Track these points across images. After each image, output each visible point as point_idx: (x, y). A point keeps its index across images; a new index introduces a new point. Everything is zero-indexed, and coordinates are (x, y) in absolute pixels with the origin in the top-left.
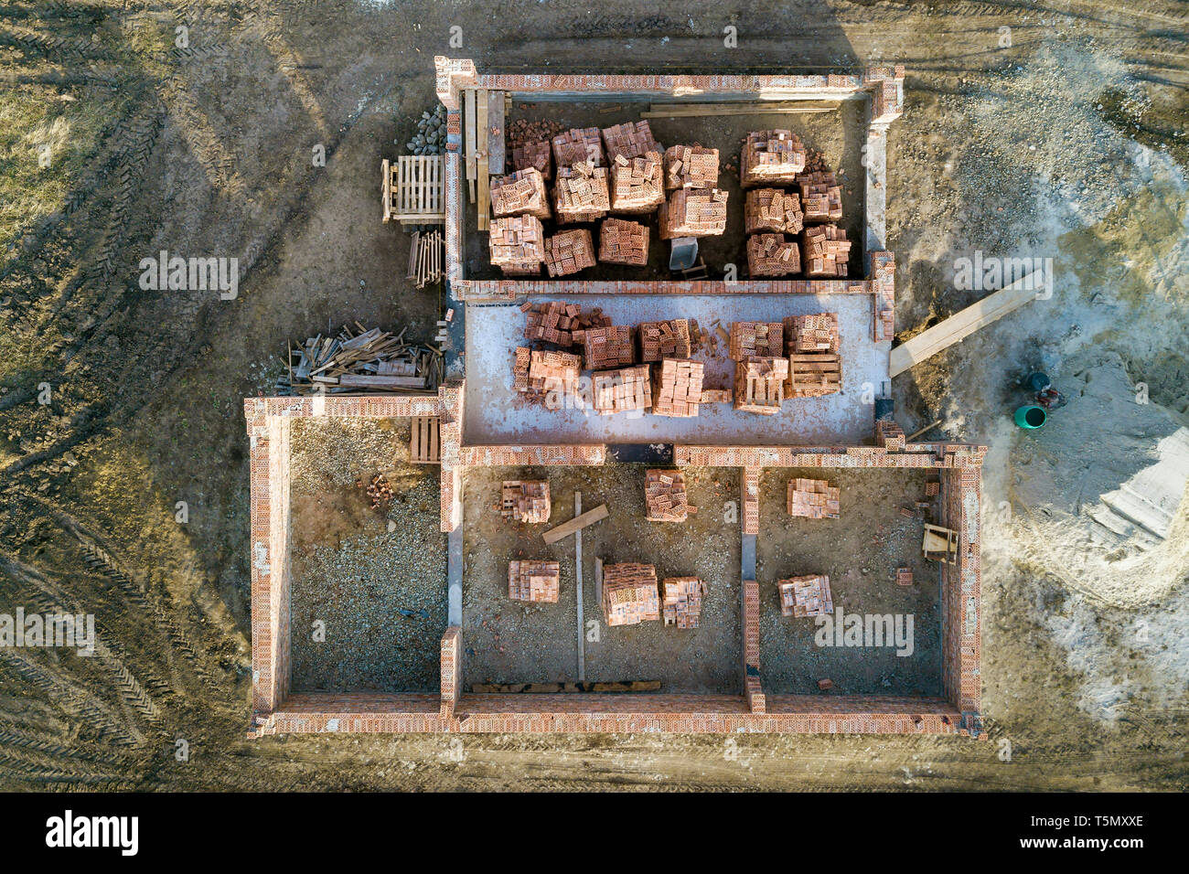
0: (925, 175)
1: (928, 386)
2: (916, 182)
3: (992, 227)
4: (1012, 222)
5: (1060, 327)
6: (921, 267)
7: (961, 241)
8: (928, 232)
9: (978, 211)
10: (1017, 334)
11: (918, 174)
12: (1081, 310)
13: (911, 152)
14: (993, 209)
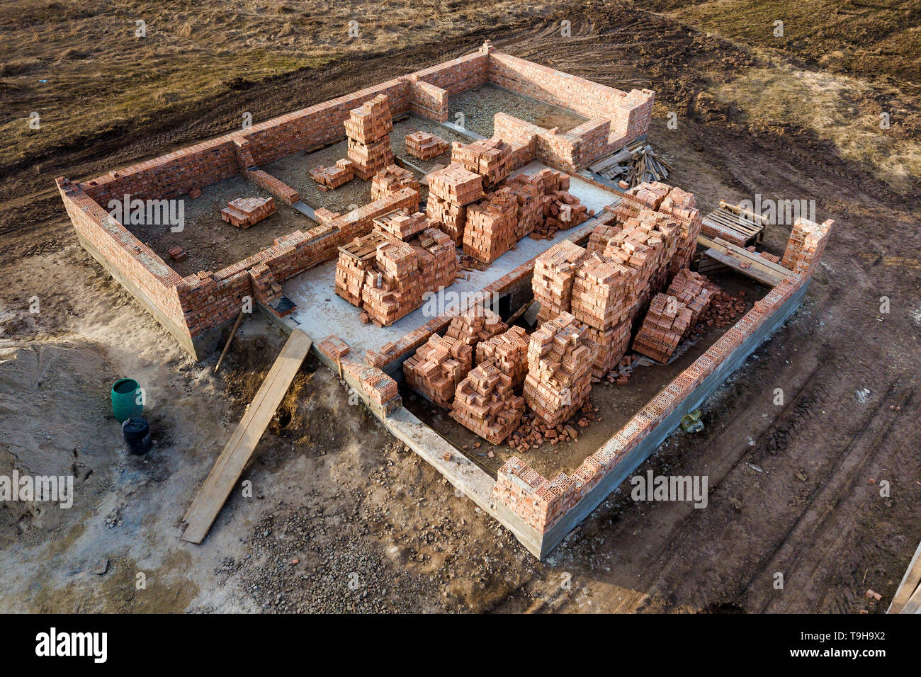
0: (410, 523)
1: (248, 382)
2: (411, 509)
3: (291, 538)
4: (271, 559)
5: (135, 512)
6: (337, 445)
7: (315, 500)
8: (357, 479)
9: (321, 539)
10: (183, 471)
11: (418, 518)
12: (116, 544)
13: (447, 528)
14: (304, 556)
